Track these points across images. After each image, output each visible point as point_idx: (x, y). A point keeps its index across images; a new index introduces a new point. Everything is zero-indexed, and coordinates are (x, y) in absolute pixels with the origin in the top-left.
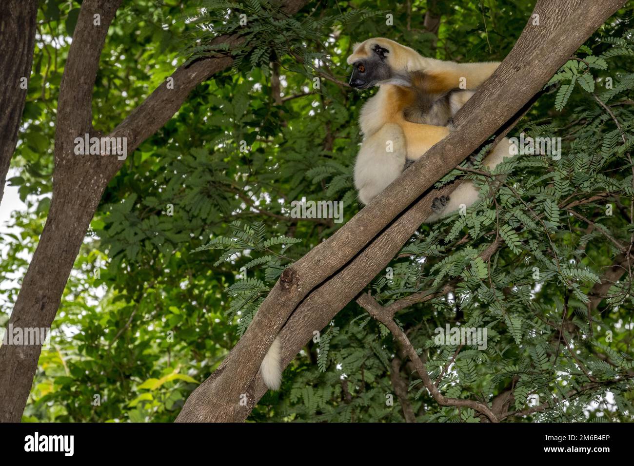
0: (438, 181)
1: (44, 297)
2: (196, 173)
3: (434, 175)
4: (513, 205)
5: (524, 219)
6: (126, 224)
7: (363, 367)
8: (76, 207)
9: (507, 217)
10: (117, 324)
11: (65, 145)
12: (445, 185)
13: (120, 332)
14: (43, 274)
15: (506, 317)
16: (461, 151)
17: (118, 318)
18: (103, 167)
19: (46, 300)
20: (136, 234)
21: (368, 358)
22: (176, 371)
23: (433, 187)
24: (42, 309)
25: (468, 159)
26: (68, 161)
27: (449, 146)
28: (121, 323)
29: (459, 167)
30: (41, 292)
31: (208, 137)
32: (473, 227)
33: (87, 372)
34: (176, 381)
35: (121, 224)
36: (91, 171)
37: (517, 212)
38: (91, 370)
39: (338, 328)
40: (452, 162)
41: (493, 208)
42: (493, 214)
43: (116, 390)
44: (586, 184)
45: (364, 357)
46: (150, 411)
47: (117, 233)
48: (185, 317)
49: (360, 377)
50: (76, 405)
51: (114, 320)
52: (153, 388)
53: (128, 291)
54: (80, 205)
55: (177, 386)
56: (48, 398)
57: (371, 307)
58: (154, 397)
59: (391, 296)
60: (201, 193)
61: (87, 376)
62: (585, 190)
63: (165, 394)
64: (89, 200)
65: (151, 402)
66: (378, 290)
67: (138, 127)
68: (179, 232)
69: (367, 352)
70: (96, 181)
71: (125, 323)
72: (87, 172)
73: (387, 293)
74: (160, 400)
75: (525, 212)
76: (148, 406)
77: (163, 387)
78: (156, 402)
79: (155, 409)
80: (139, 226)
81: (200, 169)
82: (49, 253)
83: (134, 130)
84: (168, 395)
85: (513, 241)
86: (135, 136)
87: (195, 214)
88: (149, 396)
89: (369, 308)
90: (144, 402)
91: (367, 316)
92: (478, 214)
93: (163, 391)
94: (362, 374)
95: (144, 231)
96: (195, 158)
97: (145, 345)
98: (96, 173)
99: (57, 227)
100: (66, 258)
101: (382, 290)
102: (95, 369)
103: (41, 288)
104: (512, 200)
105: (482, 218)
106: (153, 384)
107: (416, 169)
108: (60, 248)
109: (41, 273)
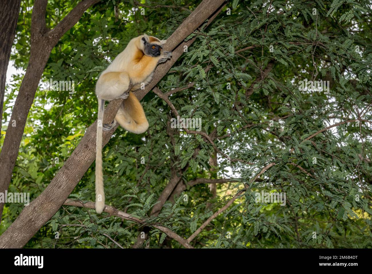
0: (185, 39)
1: (28, 95)
2: (87, 50)
3: (184, 35)
4: (216, 48)
5: (220, 53)
6: (59, 71)
7: (155, 124)
8: (40, 59)
9: (214, 53)
10: (56, 114)
11: (35, 34)
12: (189, 40)
13: (58, 116)
14: (27, 86)
15: (213, 93)
16: (195, 25)
17: (56, 111)
18: (50, 43)
19: (29, 96)
20: (63, 75)
21: (158, 120)
22: (80, 132)
23: (183, 41)
24: (27, 100)
25: (197, 29)
26: (36, 40)
27: (190, 24)
28: (57, 113)
29: (194, 32)
30: (27, 93)
31: (90, 37)
32: (200, 57)
33: (45, 133)
34: (80, 137)
35: (57, 71)
36: (46, 44)
37: (218, 51)
38: (46, 132)
39: (146, 102)
40: (191, 30)
41: (208, 49)
42: (208, 52)
43: (55, 141)
44: (245, 41)
45: (156, 119)
46: (69, 149)
47: (56, 75)
48: (83, 111)
49: (155, 128)
50: (40, 148)
51: (55, 112)
52: (70, 139)
53: (60, 100)
54: (42, 58)
55: (80, 139)
56: (28, 145)
57: (159, 94)
58: (71, 143)
59: (167, 89)
60: (89, 57)
61: (45, 134)
62: (244, 44)
63: (75, 142)
64: (45, 56)
65: (70, 145)
66: (162, 87)
67: (64, 26)
68: (81, 74)
69: (157, 118)
70: (48, 48)
71: (59, 113)
72: (44, 45)
73: (165, 88)
74: (73, 144)
75: (221, 51)
76: (69, 147)
77: (74, 139)
78: (72, 145)
79: (72, 148)
80: (65, 71)
81: (88, 48)
82: (29, 78)
83: (62, 28)
84: (77, 142)
85: (216, 62)
86: (63, 30)
87: (87, 66)
88: (69, 143)
89: (158, 94)
90: (67, 145)
91: (157, 98)
92: (202, 51)
93: (75, 140)
94: (155, 127)
95: (66, 73)
96: (86, 44)
97: (67, 123)
98: (48, 45)
99: (32, 67)
100: (36, 79)
101: (163, 87)
102: (48, 131)
103: (27, 91)
104: (215, 46)
105: (203, 53)
106: (70, 138)
107: (177, 33)
108: (34, 75)
109: (27, 85)
